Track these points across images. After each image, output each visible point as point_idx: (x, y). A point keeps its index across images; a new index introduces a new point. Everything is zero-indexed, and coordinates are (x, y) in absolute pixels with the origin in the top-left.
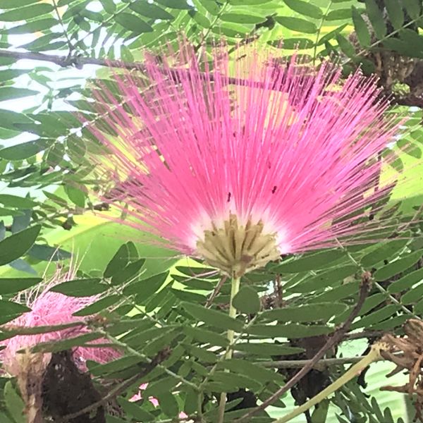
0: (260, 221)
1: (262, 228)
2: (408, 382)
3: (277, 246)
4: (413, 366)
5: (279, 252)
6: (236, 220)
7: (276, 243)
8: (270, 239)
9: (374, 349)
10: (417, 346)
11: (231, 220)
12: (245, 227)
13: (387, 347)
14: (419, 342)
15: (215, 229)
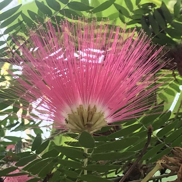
0: (95, 106)
1: (96, 110)
2: (177, 178)
3: (105, 119)
4: (179, 170)
5: (106, 122)
6: (82, 107)
7: (104, 118)
8: (101, 115)
9: (158, 164)
10: (180, 160)
11: (80, 108)
12: (87, 110)
13: (164, 162)
14: (181, 157)
15: (73, 113)
